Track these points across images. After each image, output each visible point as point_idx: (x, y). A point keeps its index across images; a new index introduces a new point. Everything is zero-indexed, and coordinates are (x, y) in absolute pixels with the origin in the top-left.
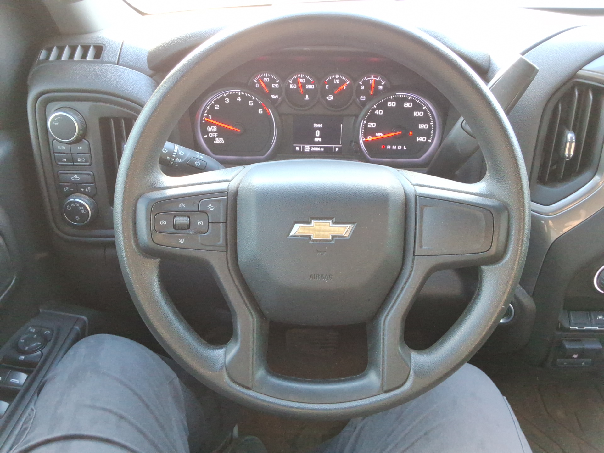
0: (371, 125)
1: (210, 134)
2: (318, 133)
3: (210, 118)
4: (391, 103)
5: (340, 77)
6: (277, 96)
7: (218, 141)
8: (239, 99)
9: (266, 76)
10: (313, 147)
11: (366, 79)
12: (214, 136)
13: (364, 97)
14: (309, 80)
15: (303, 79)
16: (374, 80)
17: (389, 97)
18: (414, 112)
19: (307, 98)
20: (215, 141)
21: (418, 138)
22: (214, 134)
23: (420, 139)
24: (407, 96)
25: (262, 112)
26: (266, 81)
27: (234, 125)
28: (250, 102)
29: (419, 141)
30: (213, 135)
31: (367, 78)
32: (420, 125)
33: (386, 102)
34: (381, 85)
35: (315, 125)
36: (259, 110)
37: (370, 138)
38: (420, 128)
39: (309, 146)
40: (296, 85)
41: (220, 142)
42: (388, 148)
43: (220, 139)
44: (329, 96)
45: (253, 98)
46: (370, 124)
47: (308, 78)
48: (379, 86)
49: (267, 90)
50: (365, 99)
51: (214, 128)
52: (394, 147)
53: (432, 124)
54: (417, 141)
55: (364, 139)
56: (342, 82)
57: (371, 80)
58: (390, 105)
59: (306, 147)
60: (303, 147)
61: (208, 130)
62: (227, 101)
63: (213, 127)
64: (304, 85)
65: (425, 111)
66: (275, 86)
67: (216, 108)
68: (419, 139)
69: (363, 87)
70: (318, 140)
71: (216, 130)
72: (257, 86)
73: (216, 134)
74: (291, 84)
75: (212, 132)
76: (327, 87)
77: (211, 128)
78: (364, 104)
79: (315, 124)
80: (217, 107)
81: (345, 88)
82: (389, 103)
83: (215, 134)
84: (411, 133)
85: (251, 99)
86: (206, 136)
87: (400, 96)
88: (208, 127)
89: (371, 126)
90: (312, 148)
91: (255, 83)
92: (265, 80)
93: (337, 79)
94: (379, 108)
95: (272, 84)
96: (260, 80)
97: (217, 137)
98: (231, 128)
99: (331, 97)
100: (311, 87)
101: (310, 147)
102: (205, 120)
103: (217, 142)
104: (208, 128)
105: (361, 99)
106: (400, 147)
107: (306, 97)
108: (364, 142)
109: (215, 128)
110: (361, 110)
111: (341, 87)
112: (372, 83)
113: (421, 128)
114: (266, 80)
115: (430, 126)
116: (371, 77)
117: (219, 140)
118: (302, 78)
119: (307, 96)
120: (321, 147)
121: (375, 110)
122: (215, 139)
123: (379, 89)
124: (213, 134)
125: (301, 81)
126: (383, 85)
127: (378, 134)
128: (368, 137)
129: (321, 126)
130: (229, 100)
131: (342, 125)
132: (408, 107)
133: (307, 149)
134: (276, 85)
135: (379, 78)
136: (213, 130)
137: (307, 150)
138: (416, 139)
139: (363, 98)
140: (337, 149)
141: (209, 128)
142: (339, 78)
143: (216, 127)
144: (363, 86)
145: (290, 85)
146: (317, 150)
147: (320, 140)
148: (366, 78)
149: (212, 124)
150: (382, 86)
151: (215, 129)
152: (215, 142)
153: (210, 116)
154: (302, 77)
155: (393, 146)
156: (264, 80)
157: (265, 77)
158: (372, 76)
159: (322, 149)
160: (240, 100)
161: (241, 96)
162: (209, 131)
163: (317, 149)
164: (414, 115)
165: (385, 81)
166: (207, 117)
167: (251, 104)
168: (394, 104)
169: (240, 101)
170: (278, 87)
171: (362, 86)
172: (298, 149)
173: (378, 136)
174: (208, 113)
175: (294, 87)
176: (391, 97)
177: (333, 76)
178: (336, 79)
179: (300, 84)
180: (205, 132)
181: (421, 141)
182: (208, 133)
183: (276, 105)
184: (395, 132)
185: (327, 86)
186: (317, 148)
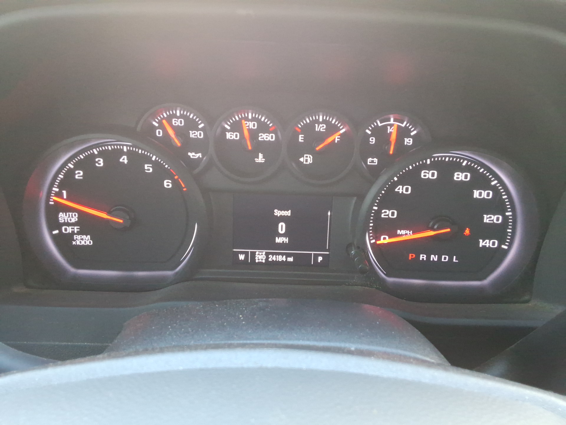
0: (388, 213)
1: (63, 228)
2: (282, 228)
3: (65, 197)
4: (428, 173)
5: (328, 119)
6: (199, 155)
7: (80, 242)
8: (124, 159)
9: (178, 114)
10: (273, 254)
11: (380, 125)
12: (73, 232)
13: (376, 160)
14: (264, 123)
15: (253, 123)
16: (395, 126)
17: (424, 161)
18: (475, 191)
19: (260, 159)
20: (74, 241)
21: (481, 241)
22: (72, 228)
23: (486, 243)
24: (460, 160)
25: (170, 186)
26: (177, 125)
27: (112, 210)
28: (146, 166)
29: (484, 247)
30: (69, 230)
31: (381, 123)
32: (485, 216)
33: (418, 170)
34: (409, 136)
35: (278, 213)
36: (165, 181)
37: (385, 240)
38: (485, 221)
39: (264, 252)
40: (238, 134)
41: (85, 242)
42: (421, 259)
43: (84, 237)
44: (305, 155)
45: (154, 159)
46: (385, 212)
47: (263, 120)
48: (406, 139)
49: (177, 142)
50: (376, 164)
51: (72, 217)
52: (434, 258)
53: (510, 216)
54: (481, 246)
55: (373, 241)
56: (332, 129)
57: (389, 127)
58: (425, 176)
59: (259, 254)
60: (253, 254)
61: (60, 219)
62: (100, 162)
63: (70, 214)
64: (254, 134)
65: (494, 189)
66: (197, 136)
67: (77, 177)
68: (484, 244)
69: (373, 140)
70: (282, 240)
71: (77, 220)
72: (159, 133)
73: (76, 227)
74: (229, 131)
75: (68, 224)
76: (301, 138)
77: (66, 215)
78: (375, 171)
79: (276, 211)
80: (79, 175)
81: (336, 142)
82: (423, 172)
83: (74, 229)
84: (467, 231)
85: (148, 160)
86: (56, 232)
87: (445, 159)
88: (61, 213)
89: (388, 215)
90: (270, 256)
91: (155, 128)
92: (175, 123)
93: (322, 123)
94: (402, 182)
95: (191, 132)
96: (164, 121)
97: (78, 233)
98: (104, 215)
99: (308, 158)
100: (269, 138)
101: (267, 254)
102: (54, 201)
103: (78, 243)
104: (60, 216)
105: (369, 164)
106: (445, 258)
107: (258, 158)
108: (373, 246)
109: (75, 215)
110: (371, 183)
111: (330, 140)
112: (391, 133)
113: (488, 221)
114: (178, 123)
115: (505, 218)
116: (390, 121)
117: (82, 239)
118: (251, 120)
119: (261, 155)
120: (288, 255)
121: (396, 184)
122: (75, 238)
123: (406, 144)
124: (70, 227)
125: (249, 126)
126: (414, 137)
127: (402, 231)
128: (382, 237)
129: (288, 213)
130: (104, 162)
131: (329, 214)
132: (462, 180)
133: (260, 257)
134: (197, 133)
135: (405, 123)
136: (71, 220)
137: (260, 261)
138: (479, 242)
139: (372, 162)
140: (320, 259)
141: (62, 216)
142: (324, 122)
143: (77, 214)
144: (374, 138)
145: (227, 133)
146: (280, 260)
147: (286, 240)
148: (378, 122)
149: (67, 209)
150: (411, 139)
151: (74, 218)
152: (74, 243)
153: (64, 192)
154: (250, 117)
155: (432, 256)
156: (173, 122)
157: (175, 116)
158: (392, 119)
159: (291, 259)
160: (126, 161)
161: (129, 154)
162: (63, 221)
163: (280, 258)
164: (475, 197)
165: (417, 130)
166: (59, 195)
167: (149, 170)
168: (433, 175)
169: (126, 163)
170: (202, 137)
171: (371, 139)
172: (242, 257)
173: (402, 235)
174: (61, 186)
175: (234, 137)
176: (429, 162)
177: (314, 117)
178: (319, 123)
179: (246, 133)
180: (54, 224)
181: (487, 246)
182: (59, 226)
183: (196, 171)
184: (439, 229)
185: (300, 136)
186: (280, 256)
